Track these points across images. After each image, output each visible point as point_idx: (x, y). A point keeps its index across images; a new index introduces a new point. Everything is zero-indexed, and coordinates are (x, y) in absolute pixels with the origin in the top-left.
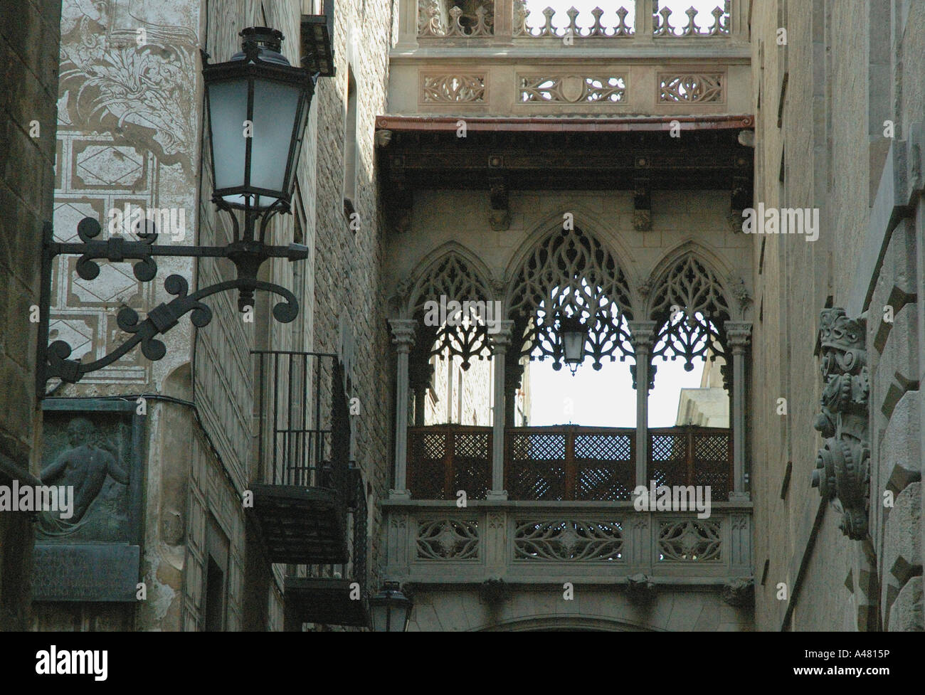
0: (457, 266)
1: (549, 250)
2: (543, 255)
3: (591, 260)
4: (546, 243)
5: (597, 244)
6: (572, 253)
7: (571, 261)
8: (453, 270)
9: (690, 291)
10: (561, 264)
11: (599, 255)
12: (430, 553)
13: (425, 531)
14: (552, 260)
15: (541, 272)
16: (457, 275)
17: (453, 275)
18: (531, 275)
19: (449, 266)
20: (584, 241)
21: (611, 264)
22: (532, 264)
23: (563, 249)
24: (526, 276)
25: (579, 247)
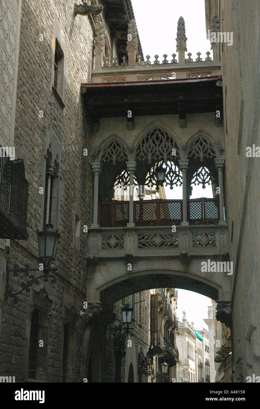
0: (116, 144)
1: (149, 137)
2: (147, 139)
3: (164, 140)
4: (148, 135)
5: (167, 134)
6: (157, 138)
7: (157, 141)
8: (115, 146)
9: (201, 149)
10: (154, 142)
11: (168, 138)
12: (106, 247)
13: (104, 238)
14: (150, 141)
15: (146, 145)
16: (116, 148)
17: (114, 148)
18: (143, 146)
19: (113, 145)
20: (162, 134)
21: (172, 141)
22: (143, 142)
23: (154, 137)
24: (141, 146)
25: (160, 136)
